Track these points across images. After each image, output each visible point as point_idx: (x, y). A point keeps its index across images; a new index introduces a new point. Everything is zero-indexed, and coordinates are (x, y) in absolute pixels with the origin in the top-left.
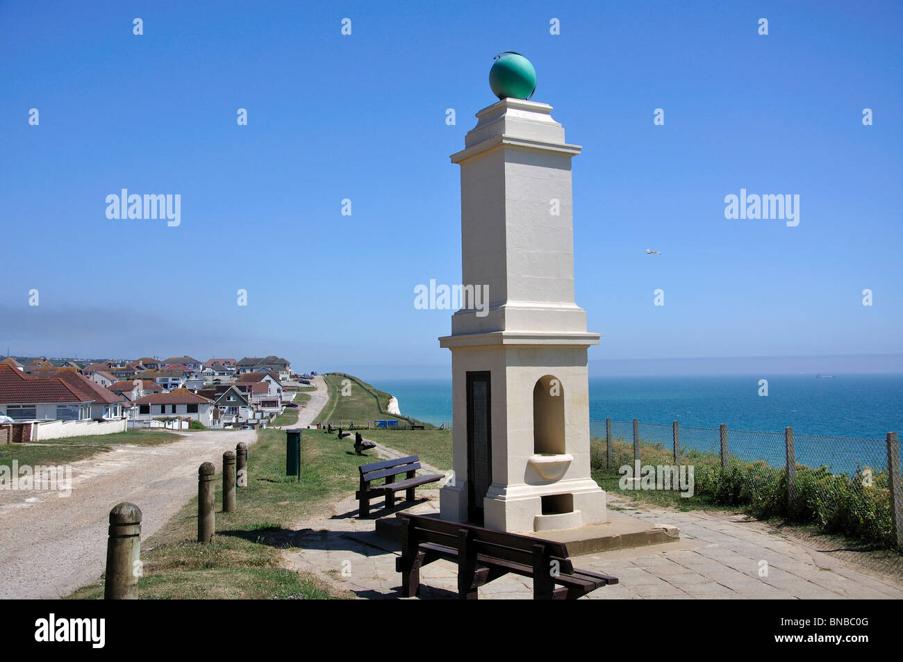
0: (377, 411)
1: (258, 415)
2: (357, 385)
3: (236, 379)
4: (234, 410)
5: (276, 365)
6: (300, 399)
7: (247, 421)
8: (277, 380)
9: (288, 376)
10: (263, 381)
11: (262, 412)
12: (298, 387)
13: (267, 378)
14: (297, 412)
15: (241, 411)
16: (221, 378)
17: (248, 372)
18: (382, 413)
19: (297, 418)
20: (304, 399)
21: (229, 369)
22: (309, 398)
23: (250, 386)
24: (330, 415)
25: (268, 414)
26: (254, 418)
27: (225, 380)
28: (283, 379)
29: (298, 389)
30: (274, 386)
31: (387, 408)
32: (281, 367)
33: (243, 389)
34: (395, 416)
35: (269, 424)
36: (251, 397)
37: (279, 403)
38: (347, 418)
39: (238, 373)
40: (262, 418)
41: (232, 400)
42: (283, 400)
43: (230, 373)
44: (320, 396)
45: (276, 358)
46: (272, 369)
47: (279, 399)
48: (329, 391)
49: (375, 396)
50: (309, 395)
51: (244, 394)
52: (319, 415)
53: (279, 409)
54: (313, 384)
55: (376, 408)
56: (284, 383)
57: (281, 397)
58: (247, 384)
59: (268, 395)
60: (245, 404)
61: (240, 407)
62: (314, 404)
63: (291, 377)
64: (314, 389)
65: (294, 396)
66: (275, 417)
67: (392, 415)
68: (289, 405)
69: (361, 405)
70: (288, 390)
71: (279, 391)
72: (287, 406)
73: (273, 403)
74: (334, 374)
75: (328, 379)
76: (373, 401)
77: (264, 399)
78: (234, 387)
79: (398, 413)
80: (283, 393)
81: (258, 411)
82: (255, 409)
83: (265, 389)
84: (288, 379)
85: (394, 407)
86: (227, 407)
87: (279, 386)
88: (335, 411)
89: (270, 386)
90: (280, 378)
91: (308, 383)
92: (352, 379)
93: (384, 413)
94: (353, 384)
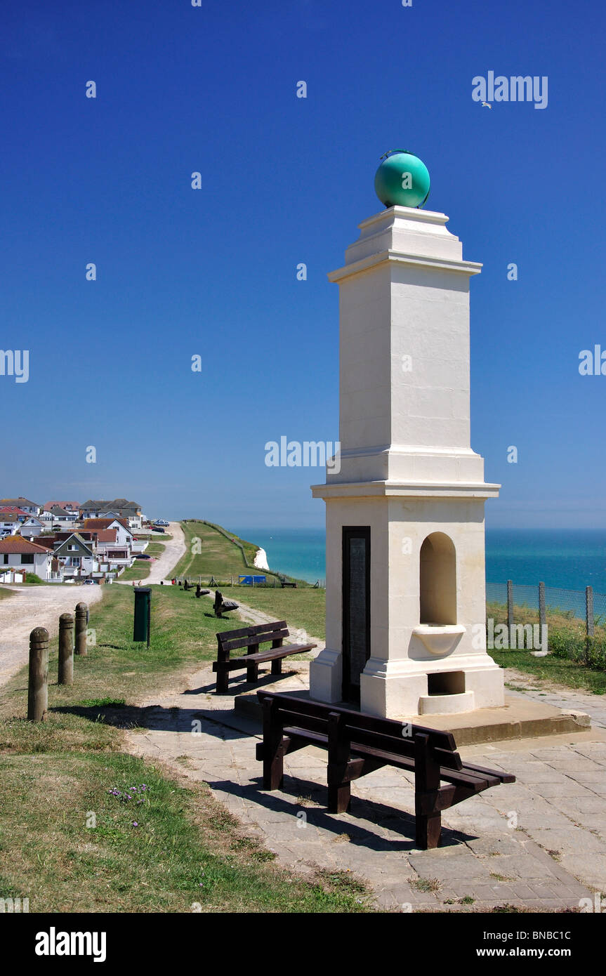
0: (242, 565)
1: (104, 568)
2: (218, 534)
3: (79, 525)
4: (76, 561)
5: (125, 510)
6: (153, 549)
7: (91, 574)
8: (125, 525)
9: (139, 523)
10: (110, 527)
11: (108, 563)
12: (151, 535)
13: (115, 524)
14: (149, 565)
15: (84, 562)
16: (61, 523)
17: (93, 517)
18: (247, 566)
19: (149, 572)
20: (157, 550)
21: (71, 513)
22: (162, 548)
23: (95, 534)
24: (186, 569)
25: (115, 567)
26: (99, 571)
27: (66, 526)
28: (133, 526)
29: (151, 538)
30: (122, 534)
31: (253, 562)
32: (132, 512)
33: (86, 536)
34: (263, 571)
35: (116, 577)
36: (96, 546)
37: (129, 553)
38: (207, 573)
39: (81, 518)
40: (109, 570)
41: (73, 549)
42: (133, 550)
43: (72, 518)
44: (177, 545)
45: (125, 502)
46: (120, 514)
47: (129, 550)
48: (185, 540)
49: (240, 548)
50: (164, 546)
51: (88, 542)
52: (175, 568)
53: (129, 561)
54: (168, 532)
55: (241, 560)
56: (135, 531)
57: (130, 546)
58: (91, 531)
59: (116, 544)
60: (89, 554)
61: (83, 558)
62: (168, 555)
63: (143, 523)
64: (169, 538)
65: (146, 546)
66: (123, 570)
67: (259, 570)
68: (141, 556)
69: (223, 557)
70: (139, 539)
71: (128, 540)
72: (137, 557)
73: (121, 554)
74: (193, 521)
75: (185, 527)
76: (238, 553)
77: (111, 549)
78: (76, 534)
79: (267, 567)
80: (133, 543)
81: (103, 563)
82: (101, 561)
83: (112, 537)
84: (140, 526)
85: (261, 561)
86: (68, 558)
87: (129, 535)
88: (192, 564)
89: (118, 534)
90: (130, 525)
91: (162, 531)
92: (213, 527)
93: (250, 567)
94: (214, 533)
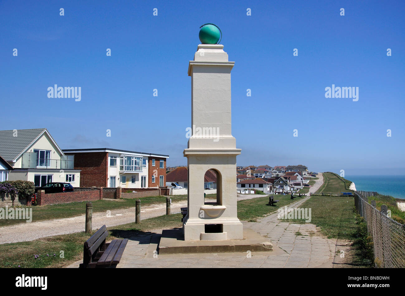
0: (344, 189)
1: (292, 189)
2: (336, 177)
3: (285, 174)
4: (282, 187)
5: (301, 169)
6: (311, 183)
7: (287, 191)
8: (301, 175)
9: (306, 173)
10: (295, 175)
11: (294, 188)
12: (310, 178)
13: (297, 174)
14: (309, 188)
15: (285, 187)
16: (279, 174)
17: (290, 171)
18: (346, 189)
19: (309, 191)
20: (312, 183)
21: (283, 170)
22: (315, 182)
23: (290, 177)
24: (323, 190)
25: (296, 189)
26: (290, 190)
27: (281, 174)
28: (304, 174)
29: (310, 179)
30: (299, 177)
31: (349, 187)
32: (303, 169)
33: (286, 178)
34: (353, 191)
35: (296, 193)
36: (289, 181)
37: (301, 184)
38: (330, 191)
39: (286, 172)
40: (294, 190)
41: (281, 183)
42: (303, 183)
43: (283, 172)
44: (320, 181)
45: (301, 166)
46: (299, 170)
47: (301, 183)
48: (323, 180)
49: (344, 182)
50: (315, 181)
51: (286, 180)
52: (318, 190)
53: (301, 187)
54: (317, 176)
55: (344, 187)
56: (304, 176)
57: (302, 182)
58: (288, 177)
59: (297, 181)
60: (286, 184)
61: (284, 186)
62: (316, 185)
63: (308, 173)
64: (317, 179)
65: (308, 182)
66: (299, 190)
67: (351, 190)
68: (306, 185)
69: (338, 186)
70: (306, 179)
71: (302, 179)
72: (304, 186)
73: (299, 184)
74: (328, 172)
75: (324, 175)
76: (343, 184)
77: (295, 182)
78: (282, 178)
79: (355, 190)
80: (303, 180)
81: (292, 188)
82: (291, 187)
83: (295, 178)
84: (307, 174)
85: (353, 187)
86: (279, 186)
87: (302, 177)
88: (325, 188)
89: (297, 177)
90: (303, 174)
91: (315, 176)
92: (334, 175)
93: (347, 190)
94: (335, 177)
